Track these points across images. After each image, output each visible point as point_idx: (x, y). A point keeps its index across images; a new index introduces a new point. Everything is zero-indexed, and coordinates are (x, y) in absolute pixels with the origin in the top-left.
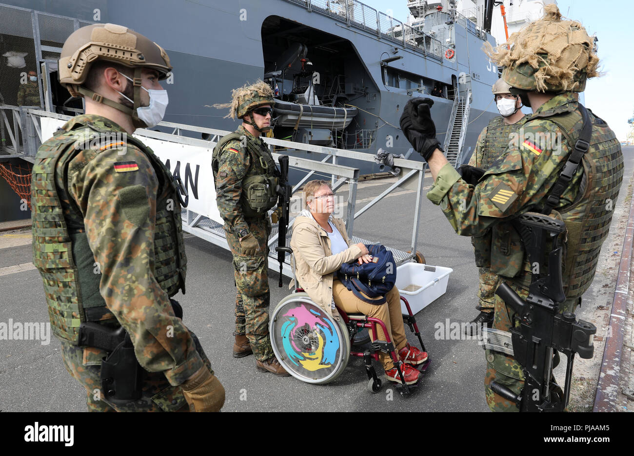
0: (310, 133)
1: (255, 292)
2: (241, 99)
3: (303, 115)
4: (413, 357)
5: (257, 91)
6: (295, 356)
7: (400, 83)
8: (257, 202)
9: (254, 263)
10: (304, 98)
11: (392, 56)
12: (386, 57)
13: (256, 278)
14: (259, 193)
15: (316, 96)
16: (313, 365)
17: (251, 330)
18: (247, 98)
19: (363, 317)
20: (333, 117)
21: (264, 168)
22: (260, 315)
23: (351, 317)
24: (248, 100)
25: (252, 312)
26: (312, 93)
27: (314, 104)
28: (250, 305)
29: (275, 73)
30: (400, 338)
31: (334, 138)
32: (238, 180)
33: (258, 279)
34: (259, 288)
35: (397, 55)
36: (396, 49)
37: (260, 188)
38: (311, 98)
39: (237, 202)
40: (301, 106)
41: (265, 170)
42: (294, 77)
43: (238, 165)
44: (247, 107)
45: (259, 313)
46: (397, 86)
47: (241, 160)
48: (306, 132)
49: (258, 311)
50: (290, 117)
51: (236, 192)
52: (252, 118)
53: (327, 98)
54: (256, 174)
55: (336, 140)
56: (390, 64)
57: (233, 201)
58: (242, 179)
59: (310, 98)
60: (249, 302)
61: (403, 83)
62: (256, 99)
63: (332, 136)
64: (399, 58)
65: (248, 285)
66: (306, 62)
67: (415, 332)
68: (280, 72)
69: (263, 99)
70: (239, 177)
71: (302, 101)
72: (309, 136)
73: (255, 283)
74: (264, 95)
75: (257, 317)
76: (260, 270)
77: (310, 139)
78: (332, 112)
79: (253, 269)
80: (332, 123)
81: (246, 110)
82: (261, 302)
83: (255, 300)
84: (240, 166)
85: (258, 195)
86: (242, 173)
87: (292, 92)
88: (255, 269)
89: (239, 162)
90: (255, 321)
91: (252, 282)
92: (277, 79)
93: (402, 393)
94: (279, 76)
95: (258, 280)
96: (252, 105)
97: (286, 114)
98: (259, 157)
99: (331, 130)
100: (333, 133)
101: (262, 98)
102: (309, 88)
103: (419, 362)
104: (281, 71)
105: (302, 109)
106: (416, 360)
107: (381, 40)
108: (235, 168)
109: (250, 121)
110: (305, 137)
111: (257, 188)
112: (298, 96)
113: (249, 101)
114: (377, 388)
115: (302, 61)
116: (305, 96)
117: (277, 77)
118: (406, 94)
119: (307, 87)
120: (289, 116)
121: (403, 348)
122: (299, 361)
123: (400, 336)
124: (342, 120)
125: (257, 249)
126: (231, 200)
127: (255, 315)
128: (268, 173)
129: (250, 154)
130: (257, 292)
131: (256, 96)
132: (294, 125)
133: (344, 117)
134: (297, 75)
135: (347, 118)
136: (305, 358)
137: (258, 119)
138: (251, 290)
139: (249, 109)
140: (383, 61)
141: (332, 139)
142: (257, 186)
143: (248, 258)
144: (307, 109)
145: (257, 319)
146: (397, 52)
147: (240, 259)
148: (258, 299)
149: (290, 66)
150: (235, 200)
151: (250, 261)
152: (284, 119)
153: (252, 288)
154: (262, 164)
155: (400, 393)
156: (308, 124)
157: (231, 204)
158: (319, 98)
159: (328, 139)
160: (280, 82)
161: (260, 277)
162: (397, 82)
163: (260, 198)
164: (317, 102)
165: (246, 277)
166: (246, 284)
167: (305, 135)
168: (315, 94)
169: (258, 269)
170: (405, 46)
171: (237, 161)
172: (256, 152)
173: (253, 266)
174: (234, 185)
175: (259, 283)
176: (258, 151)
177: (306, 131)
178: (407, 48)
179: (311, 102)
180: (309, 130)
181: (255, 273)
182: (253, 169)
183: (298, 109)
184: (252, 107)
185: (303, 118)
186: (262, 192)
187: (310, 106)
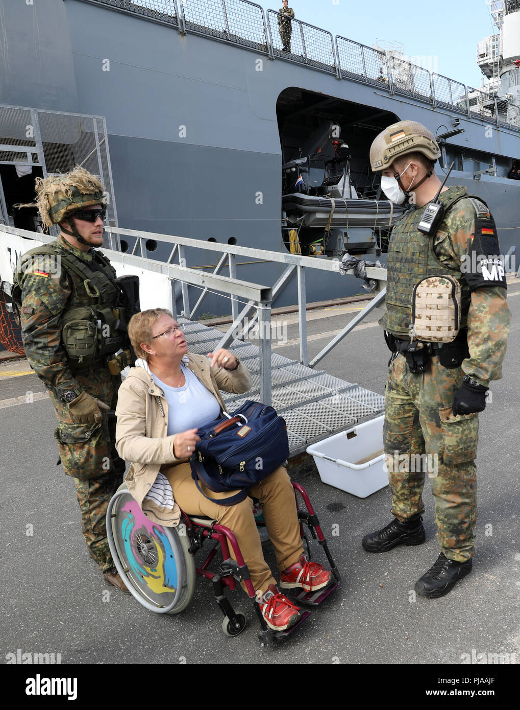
0: (346, 234)
1: (88, 473)
2: (51, 198)
3: (336, 212)
4: (308, 579)
5: (76, 187)
6: (139, 570)
7: (464, 164)
8: (77, 347)
9: (83, 432)
10: (338, 190)
11: (451, 129)
12: (443, 131)
13: (88, 453)
14: (80, 335)
15: (353, 188)
16: (157, 586)
17: (88, 528)
18: (61, 197)
19: (208, 523)
20: (375, 213)
21: (94, 296)
22: (99, 506)
23: (196, 520)
24: (62, 200)
25: (86, 502)
26: (347, 184)
27: (351, 197)
28: (83, 493)
29: (298, 161)
30: (288, 549)
31: (378, 240)
32: (53, 316)
33: (92, 455)
34: (93, 467)
35: (458, 128)
36: (457, 120)
37: (82, 327)
38: (347, 189)
39: (55, 349)
40: (332, 200)
41: (96, 299)
42: (326, 165)
43: (51, 294)
44: (63, 211)
45: (96, 504)
46: (461, 168)
47: (55, 286)
48: (340, 233)
49: (95, 501)
50: (319, 216)
51: (52, 334)
52: (73, 226)
53: (370, 189)
54: (81, 305)
55: (380, 242)
56: (450, 141)
57: (50, 349)
58: (59, 313)
59: (345, 189)
60: (82, 488)
61: (468, 164)
62: (77, 199)
63: (374, 237)
64: (459, 132)
65: (76, 464)
66: (340, 144)
67: (318, 539)
68: (305, 160)
69: (89, 200)
70: (54, 312)
71: (335, 194)
72: (345, 238)
73: (87, 460)
74: (88, 192)
75: (94, 509)
76: (94, 443)
77: (346, 242)
78: (373, 206)
79: (82, 441)
80: (373, 220)
81: (61, 216)
82: (97, 485)
83: (91, 485)
84: (53, 295)
85: (77, 338)
86: (59, 306)
87: (323, 184)
88: (86, 440)
89: (52, 290)
90: (92, 515)
91: (82, 460)
92: (301, 168)
93: (262, 645)
94: (304, 165)
95: (91, 457)
96: (70, 208)
97: (314, 212)
98: (82, 280)
99: (373, 229)
100: (377, 233)
101: (85, 198)
102: (343, 177)
103: (314, 589)
104: (306, 158)
105: (333, 204)
106: (311, 584)
107: (437, 110)
108: (45, 300)
109: (69, 229)
110: (340, 240)
111: (77, 328)
112: (330, 188)
113: (65, 201)
114: (236, 629)
115: (334, 144)
116: (338, 188)
117: (300, 166)
118: (472, 178)
119: (341, 177)
120: (317, 214)
121: (294, 564)
122: (143, 577)
123: (288, 547)
124: (388, 216)
125: (96, 415)
126: (45, 347)
127: (91, 507)
128: (102, 303)
129: (69, 276)
130: (92, 474)
131: (76, 193)
132: (325, 225)
133: (389, 212)
134: (329, 162)
135: (394, 212)
136: (148, 575)
137: (83, 227)
138: (81, 471)
139: (65, 213)
140: (440, 137)
141: (375, 240)
142: (77, 324)
143: (76, 425)
144: (339, 205)
145: (94, 512)
146: (458, 124)
147: (65, 426)
148: (94, 483)
149: (320, 151)
150: (53, 347)
151: (79, 430)
152: (312, 218)
153: (83, 468)
154: (88, 290)
155: (261, 644)
156: (342, 223)
157: (47, 353)
158: (358, 190)
159: (370, 241)
160: (306, 172)
161: (93, 452)
162: (460, 163)
163: (81, 342)
164: (355, 195)
165: (75, 453)
166: (73, 463)
167: (340, 237)
168: (351, 184)
169: (90, 440)
170: (470, 115)
171: (47, 289)
172: (78, 272)
173: (82, 436)
174: (47, 324)
175: (92, 460)
176: (81, 271)
177: (341, 231)
178: (472, 118)
179: (346, 195)
180: (343, 231)
181: (87, 446)
182: (75, 298)
183: (329, 204)
184: (71, 211)
185: (336, 216)
186: (86, 333)
187: (345, 201)
